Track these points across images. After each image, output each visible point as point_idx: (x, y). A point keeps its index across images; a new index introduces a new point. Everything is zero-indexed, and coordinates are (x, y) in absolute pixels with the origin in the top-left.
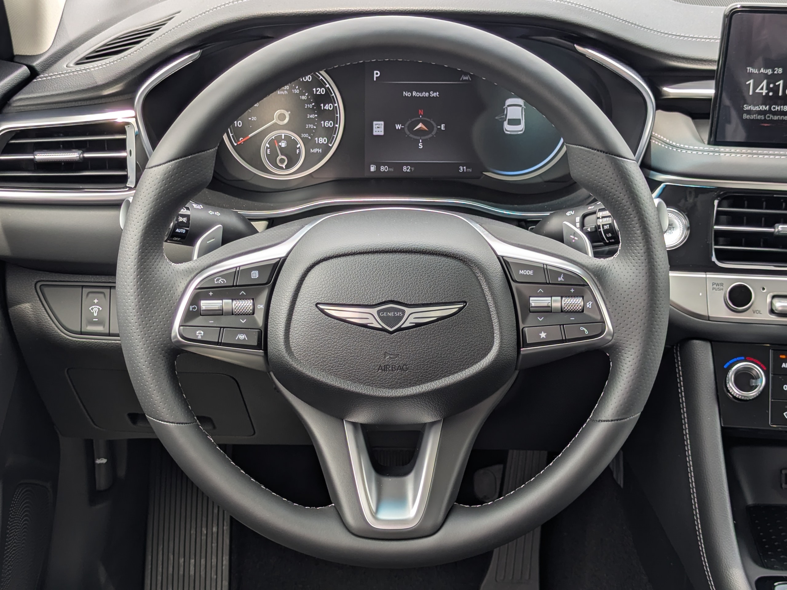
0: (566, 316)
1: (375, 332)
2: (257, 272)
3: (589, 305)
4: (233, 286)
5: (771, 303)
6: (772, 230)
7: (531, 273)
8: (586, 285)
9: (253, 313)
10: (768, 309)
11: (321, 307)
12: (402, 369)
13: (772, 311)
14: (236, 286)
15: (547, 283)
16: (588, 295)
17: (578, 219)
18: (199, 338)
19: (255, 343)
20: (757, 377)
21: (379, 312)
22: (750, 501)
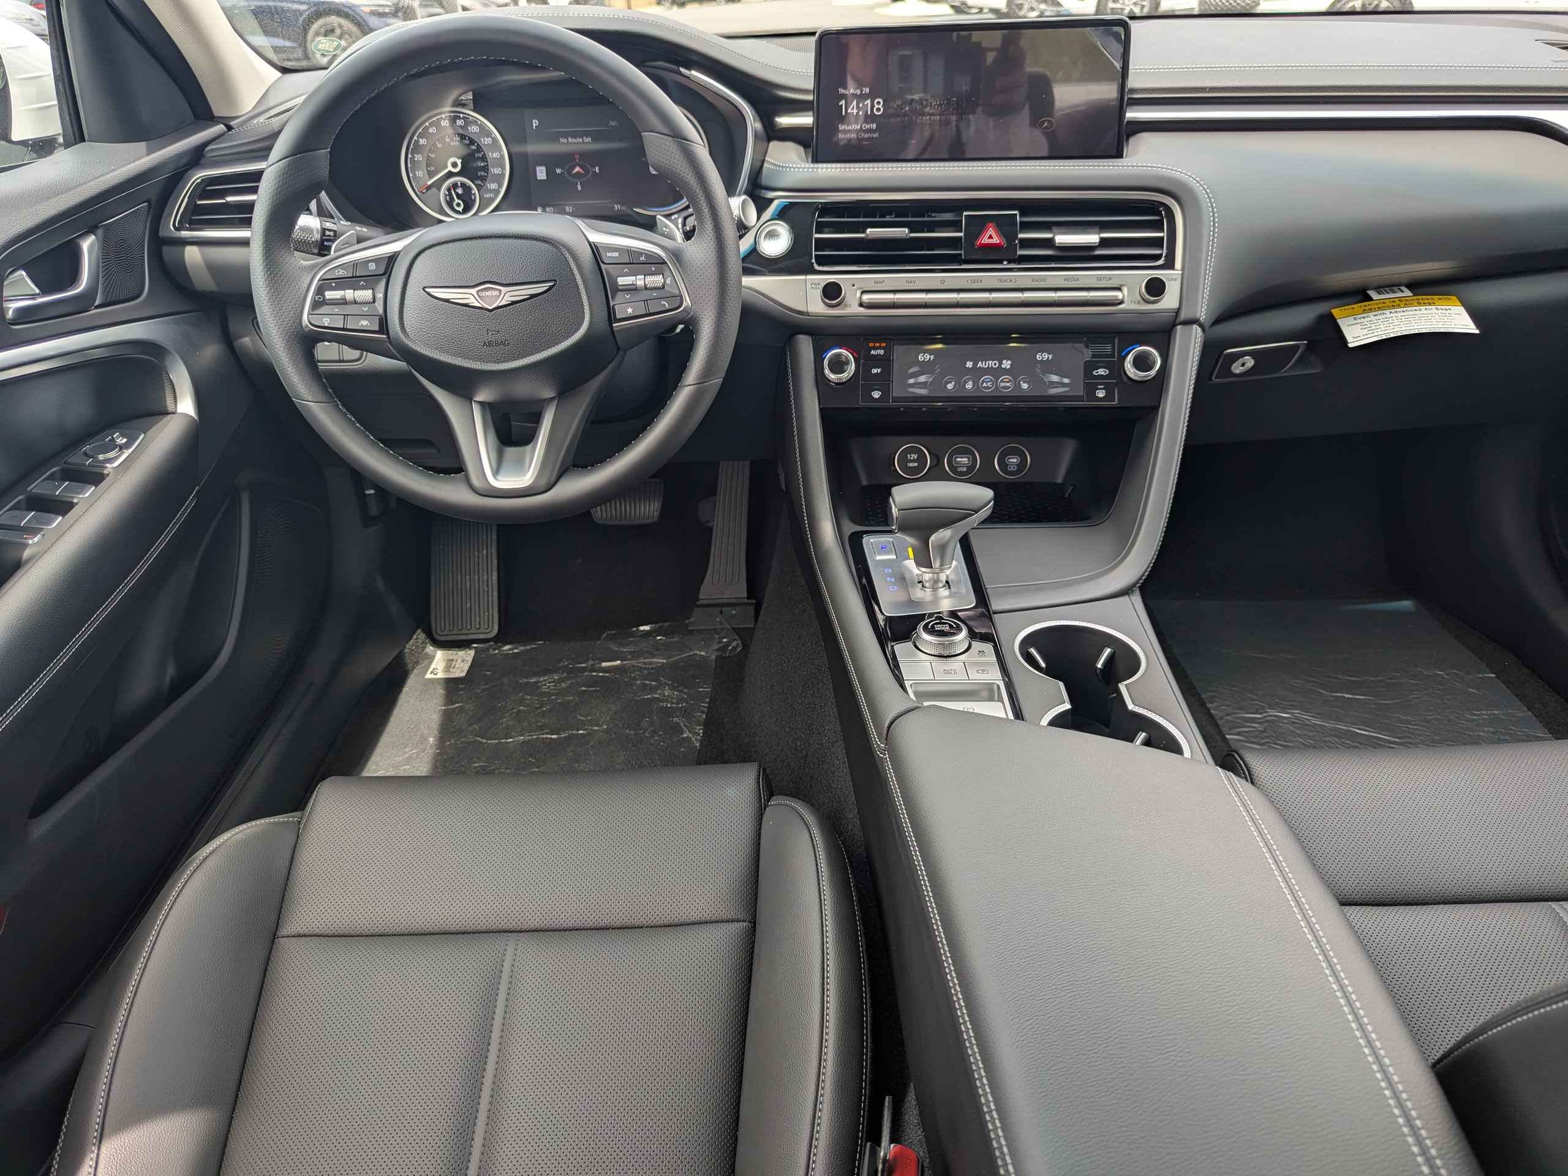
0: (648, 292)
1: (477, 310)
2: (374, 264)
3: (668, 281)
4: (353, 277)
5: (861, 298)
6: (863, 235)
7: (616, 254)
8: (664, 263)
9: (374, 302)
10: (857, 303)
11: (427, 290)
12: (504, 345)
13: (861, 305)
14: (356, 277)
15: (630, 263)
16: (667, 273)
17: (680, 221)
18: (326, 324)
19: (377, 328)
20: (847, 363)
21: (478, 292)
22: (865, 483)
